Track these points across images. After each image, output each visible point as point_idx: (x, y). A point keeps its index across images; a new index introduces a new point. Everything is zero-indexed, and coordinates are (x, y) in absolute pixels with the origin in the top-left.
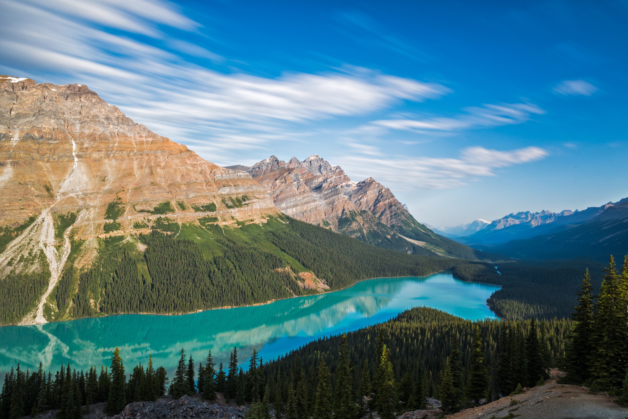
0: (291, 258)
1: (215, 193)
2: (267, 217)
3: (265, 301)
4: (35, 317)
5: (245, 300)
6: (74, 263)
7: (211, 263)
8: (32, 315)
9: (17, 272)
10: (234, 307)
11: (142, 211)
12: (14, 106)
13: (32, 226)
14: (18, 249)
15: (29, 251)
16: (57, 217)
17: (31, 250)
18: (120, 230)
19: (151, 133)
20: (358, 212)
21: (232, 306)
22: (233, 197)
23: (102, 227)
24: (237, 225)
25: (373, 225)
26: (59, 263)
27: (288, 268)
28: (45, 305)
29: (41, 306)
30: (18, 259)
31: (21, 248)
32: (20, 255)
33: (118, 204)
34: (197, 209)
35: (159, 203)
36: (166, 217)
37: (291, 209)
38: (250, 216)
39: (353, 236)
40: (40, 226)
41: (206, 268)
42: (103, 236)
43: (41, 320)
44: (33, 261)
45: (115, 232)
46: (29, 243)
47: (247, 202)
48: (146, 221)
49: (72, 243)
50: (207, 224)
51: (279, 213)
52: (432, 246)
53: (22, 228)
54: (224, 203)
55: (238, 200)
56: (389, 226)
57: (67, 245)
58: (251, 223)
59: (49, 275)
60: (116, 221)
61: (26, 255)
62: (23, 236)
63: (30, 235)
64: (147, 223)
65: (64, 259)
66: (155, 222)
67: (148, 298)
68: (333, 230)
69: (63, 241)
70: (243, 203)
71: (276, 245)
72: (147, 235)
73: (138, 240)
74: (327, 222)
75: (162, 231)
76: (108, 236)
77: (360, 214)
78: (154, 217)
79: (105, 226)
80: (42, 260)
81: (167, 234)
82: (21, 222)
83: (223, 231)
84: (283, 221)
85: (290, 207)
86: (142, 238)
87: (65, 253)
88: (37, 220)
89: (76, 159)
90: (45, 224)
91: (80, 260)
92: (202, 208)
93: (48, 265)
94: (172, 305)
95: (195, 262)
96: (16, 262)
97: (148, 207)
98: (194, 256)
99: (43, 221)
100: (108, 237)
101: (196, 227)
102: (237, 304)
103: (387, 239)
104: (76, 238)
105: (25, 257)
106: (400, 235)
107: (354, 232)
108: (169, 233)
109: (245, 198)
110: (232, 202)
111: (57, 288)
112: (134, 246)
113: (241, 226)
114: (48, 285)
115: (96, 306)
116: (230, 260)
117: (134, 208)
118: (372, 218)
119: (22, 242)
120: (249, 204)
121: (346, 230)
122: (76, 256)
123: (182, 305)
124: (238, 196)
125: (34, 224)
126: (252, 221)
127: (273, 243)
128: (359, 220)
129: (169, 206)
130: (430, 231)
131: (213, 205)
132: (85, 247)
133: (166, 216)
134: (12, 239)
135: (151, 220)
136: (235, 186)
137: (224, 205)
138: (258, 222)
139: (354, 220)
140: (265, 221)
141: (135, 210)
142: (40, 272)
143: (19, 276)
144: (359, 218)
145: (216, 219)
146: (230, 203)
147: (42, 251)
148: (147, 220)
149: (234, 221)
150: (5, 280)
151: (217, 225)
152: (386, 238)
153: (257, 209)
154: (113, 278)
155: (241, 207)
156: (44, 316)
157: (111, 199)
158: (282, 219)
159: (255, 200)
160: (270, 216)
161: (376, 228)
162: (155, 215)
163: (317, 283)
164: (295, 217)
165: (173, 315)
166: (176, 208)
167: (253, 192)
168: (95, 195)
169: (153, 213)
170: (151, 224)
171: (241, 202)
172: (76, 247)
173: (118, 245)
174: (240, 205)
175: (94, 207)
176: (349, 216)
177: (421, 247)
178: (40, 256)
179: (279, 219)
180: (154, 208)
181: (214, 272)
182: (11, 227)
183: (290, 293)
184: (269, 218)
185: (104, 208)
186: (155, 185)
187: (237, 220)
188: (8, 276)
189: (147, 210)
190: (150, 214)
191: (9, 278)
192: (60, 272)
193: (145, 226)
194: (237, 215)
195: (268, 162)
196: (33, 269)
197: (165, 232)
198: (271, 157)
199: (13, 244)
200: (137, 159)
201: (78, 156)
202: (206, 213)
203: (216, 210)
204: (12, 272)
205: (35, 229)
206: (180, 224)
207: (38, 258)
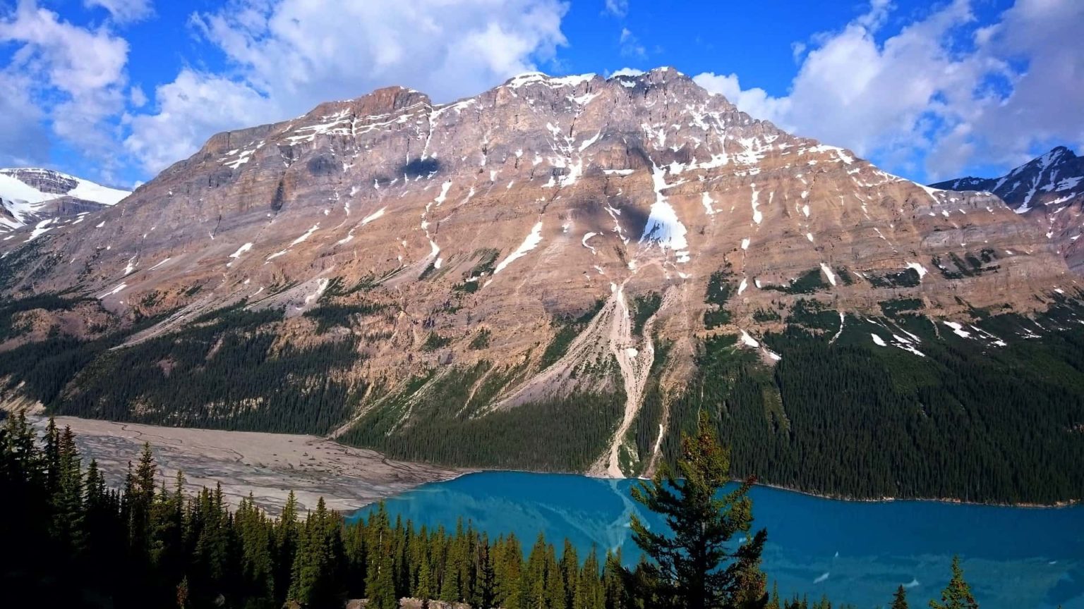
1: (915, 247)
2: (1050, 297)
3: (1050, 500)
4: (607, 466)
5: (995, 490)
6: (659, 380)
7: (911, 399)
8: (603, 463)
9: (583, 388)
10: (969, 503)
11: (768, 288)
12: (576, 122)
13: (599, 315)
14: (583, 352)
15: (596, 356)
16: (633, 299)
17: (600, 354)
18: (730, 323)
19: (783, 135)
21: (963, 500)
22: (958, 254)
23: (702, 317)
24: (969, 315)
26: (638, 379)
28: (621, 447)
29: (615, 448)
30: (584, 368)
31: (587, 351)
32: (585, 362)
33: (727, 275)
34: (876, 282)
35: (798, 270)
36: (813, 300)
38: (1002, 295)
40: (611, 315)
41: (901, 409)
42: (703, 334)
43: (616, 472)
44: (603, 372)
45: (723, 327)
46: (597, 344)
47: (994, 264)
48: (775, 308)
49: (656, 344)
50: (899, 313)
53: (587, 318)
54: (938, 267)
55: (971, 260)
57: (650, 348)
58: (1005, 311)
59: (625, 398)
60: (724, 307)
61: (593, 362)
62: (588, 331)
63: (598, 330)
64: (778, 312)
65: (646, 371)
66: (793, 309)
67: (785, 459)
69: (643, 340)
70: (985, 266)
71: (1075, 366)
72: (778, 334)
73: (763, 344)
75: (806, 326)
76: (711, 333)
78: (790, 300)
79: (706, 316)
80: (614, 372)
81: (816, 335)
82: (586, 308)
83: (937, 329)
86: (770, 340)
87: (646, 361)
88: (607, 305)
89: (660, 197)
90: (617, 311)
91: (669, 375)
92: (886, 280)
93: (623, 381)
94: (830, 479)
95: (876, 394)
96: (580, 373)
97: (780, 280)
98: (874, 382)
99: (615, 306)
100: (711, 335)
101: (875, 319)
102: (975, 497)
104: (661, 336)
105: (592, 366)
108: (820, 331)
109: (988, 255)
110: (957, 264)
111: (636, 422)
112: (757, 354)
113: (979, 319)
114: (624, 415)
116: (956, 397)
117: (754, 283)
119: (588, 341)
120: (999, 267)
122: (662, 368)
123: (850, 482)
124: (970, 250)
125: (602, 311)
126: (1007, 306)
127: (1068, 361)
129: (820, 276)
131: (913, 271)
132: (676, 352)
133: (813, 297)
134: (576, 335)
135: (784, 305)
136: (964, 228)
137: (937, 272)
138: (1024, 310)
140: (1044, 308)
141: (757, 286)
142: (613, 392)
143: (586, 394)
145: (918, 303)
146: (953, 268)
147: (614, 357)
148: (777, 306)
149: (961, 308)
150: (568, 401)
151: (922, 317)
153: (1022, 278)
154: (722, 414)
155: (980, 275)
156: (620, 466)
157: (713, 267)
159: (1014, 259)
160: (1057, 297)
162: (794, 296)
165: (833, 499)
166: (833, 281)
167: (1010, 241)
168: (689, 259)
169: (788, 291)
170: (784, 313)
171: (979, 264)
172: (661, 354)
173: (725, 352)
174: (978, 271)
175: (688, 281)
178: (612, 365)
180: (790, 282)
181: (919, 419)
182: (573, 317)
184: (1053, 301)
185: (703, 283)
186: (792, 236)
187: (969, 305)
188: (572, 395)
189: (777, 286)
190: (784, 293)
191: (574, 399)
192: (639, 393)
193: (775, 317)
194: (970, 293)
195: (1046, 163)
196: (603, 385)
197: (812, 330)
198: (1054, 151)
199: (576, 344)
200: (757, 189)
201: (663, 192)
202: (895, 290)
203: (918, 283)
204: (576, 388)
205: (605, 320)
206: (842, 313)
207: (610, 369)
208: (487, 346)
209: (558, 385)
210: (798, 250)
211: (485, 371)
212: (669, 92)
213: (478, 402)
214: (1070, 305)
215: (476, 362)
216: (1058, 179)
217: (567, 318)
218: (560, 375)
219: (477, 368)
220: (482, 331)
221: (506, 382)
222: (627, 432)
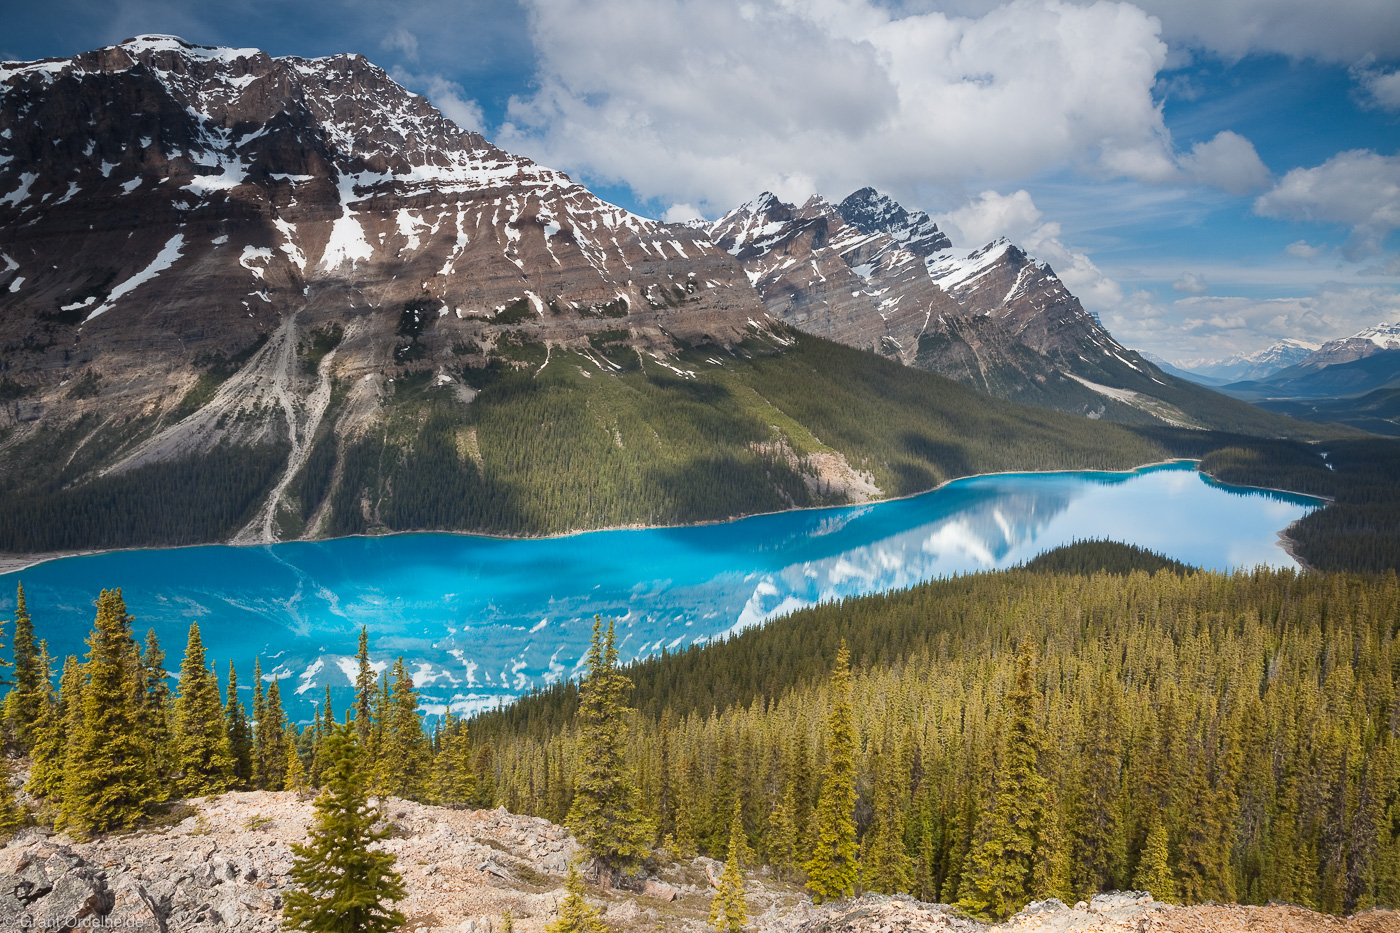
0: (792, 420)
1: (625, 275)
2: (744, 329)
3: (724, 515)
4: (259, 530)
6: (334, 426)
7: (607, 429)
8: (254, 526)
9: (233, 440)
11: (471, 318)
13: (262, 352)
14: (236, 397)
15: (254, 400)
16: (307, 331)
17: (259, 398)
18: (425, 357)
20: (966, 320)
21: (647, 524)
22: (666, 284)
23: (391, 351)
24: (672, 345)
25: (1003, 351)
26: (306, 426)
27: (781, 444)
28: (279, 505)
29: (270, 507)
30: (236, 415)
31: (241, 395)
32: (238, 409)
33: (426, 302)
34: (586, 312)
35: (506, 300)
36: (518, 331)
37: (805, 315)
38: (703, 327)
39: (954, 376)
40: (276, 351)
42: (392, 371)
43: (269, 537)
44: (261, 419)
45: (416, 362)
46: (256, 385)
47: (696, 295)
48: (477, 340)
49: (334, 383)
50: (606, 344)
51: (772, 320)
52: (1152, 401)
53: (245, 355)
54: (646, 297)
55: (678, 291)
56: (1045, 353)
57: (324, 389)
58: (705, 343)
59: (289, 448)
60: (418, 339)
61: (249, 407)
62: (246, 370)
63: (259, 369)
64: (481, 344)
65: (317, 417)
66: (497, 340)
68: (906, 363)
69: (317, 380)
70: (690, 297)
72: (478, 368)
73: (461, 379)
74: (891, 343)
75: (509, 359)
76: (402, 370)
77: (970, 324)
78: (494, 331)
79: (396, 350)
80: (276, 418)
81: (520, 367)
82: (245, 343)
83: (641, 360)
84: (783, 339)
86: (469, 377)
87: (320, 404)
88: (272, 338)
89: (347, 211)
90: (284, 345)
91: (347, 418)
92: (595, 310)
93: (286, 429)
96: (230, 422)
97: (482, 310)
99: (283, 341)
100: (402, 372)
101: (582, 352)
102: (658, 519)
103: (1038, 384)
104: (341, 374)
105: (248, 412)
106: (1070, 376)
107: (953, 366)
108: (525, 364)
109: (692, 286)
110: (663, 295)
111: (301, 475)
112: (451, 391)
113: (681, 348)
114: (286, 468)
115: (372, 514)
117: (456, 312)
118: (1002, 332)
119: (244, 384)
120: (702, 298)
121: (935, 362)
122: (338, 411)
124: (677, 281)
125: (266, 347)
126: (706, 336)
128: (967, 339)
129: (527, 305)
130: (1151, 365)
131: (622, 301)
133: (519, 327)
134: (228, 376)
135: (488, 337)
136: (671, 259)
137: (645, 303)
138: (722, 340)
139: (957, 338)
140: (738, 339)
141: (458, 317)
142: (273, 442)
143: (236, 446)
144: (967, 335)
145: (625, 335)
146: (660, 298)
148: (479, 337)
149: (666, 338)
150: (211, 456)
151: (628, 348)
152: (1033, 380)
155: (683, 306)
157: (408, 293)
158: (778, 334)
160: (751, 329)
161: (1009, 358)
162: (498, 327)
164: (813, 332)
166: (541, 311)
168: (380, 284)
169: (493, 322)
170: (488, 346)
171: (683, 296)
172: (340, 393)
173: (418, 390)
174: (681, 303)
176: (944, 329)
177: (1122, 404)
178: (274, 410)
179: (771, 335)
180: (496, 312)
181: (613, 448)
182: (225, 354)
183: (783, 501)
184: (747, 333)
185: (395, 313)
186: (498, 262)
187: (674, 336)
188: (218, 449)
189: (480, 315)
190: (487, 324)
191: (219, 454)
192: (308, 442)
193: (477, 350)
195: (756, 206)
196: (261, 435)
197: (517, 365)
198: (763, 194)
199: (229, 386)
200: (464, 208)
201: (352, 206)
202: (604, 321)
203: (626, 314)
204: (224, 440)
205: (268, 357)
206: (548, 344)
207: (271, 415)
208: (96, 393)
209: (199, 438)
210: (503, 277)
211: (95, 427)
213: (79, 468)
215: (77, 416)
216: (764, 224)
217: (218, 355)
218: (202, 426)
219: (81, 423)
220: (89, 373)
221: (124, 439)
222: (287, 488)
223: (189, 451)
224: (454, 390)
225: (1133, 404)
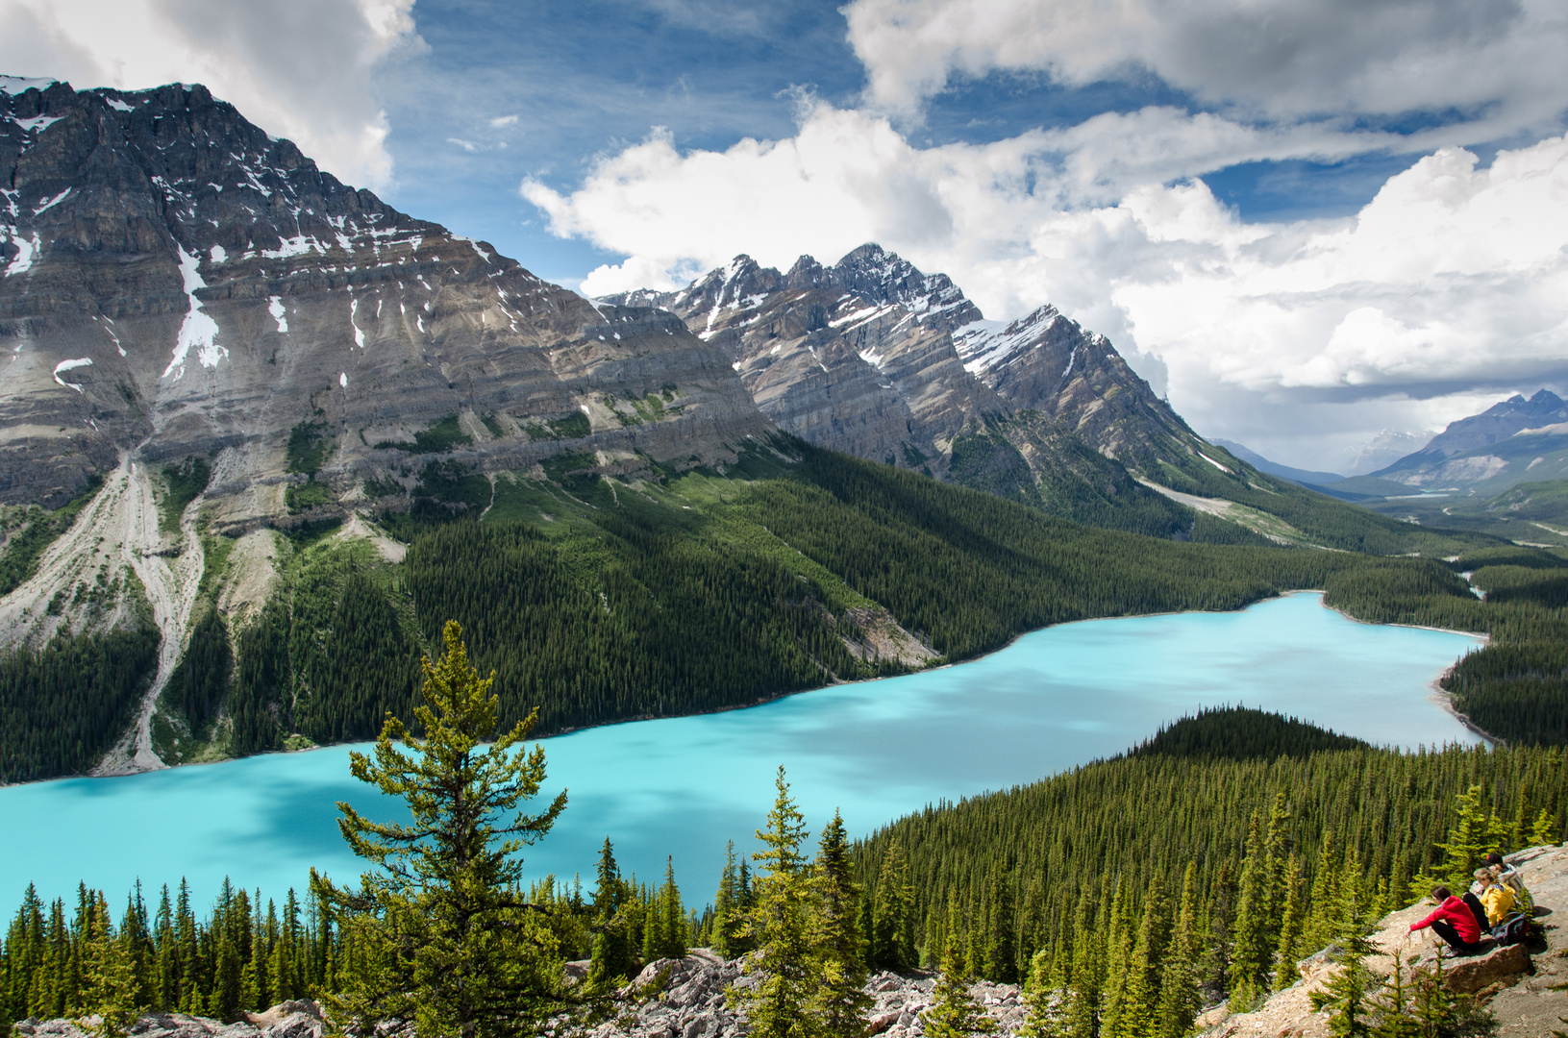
0: (819, 566)
2: (739, 445)
4: (132, 753)
6: (216, 603)
8: (125, 749)
9: (76, 630)
11: (384, 446)
12: (21, 162)
13: (97, 501)
14: (69, 567)
15: (97, 571)
16: (160, 472)
17: (104, 568)
18: (327, 502)
20: (1011, 416)
22: (634, 393)
23: (281, 495)
24: (653, 474)
25: (1057, 455)
26: (178, 603)
27: (811, 600)
28: (155, 718)
29: (144, 723)
30: (74, 594)
31: (77, 565)
32: (76, 584)
33: (319, 427)
34: (534, 433)
35: (428, 419)
36: (450, 460)
37: (804, 417)
38: (687, 444)
40: (119, 499)
42: (286, 522)
43: (149, 761)
44: (112, 598)
45: (316, 509)
46: (96, 550)
47: (677, 404)
48: (396, 475)
49: (206, 545)
50: (566, 473)
51: (773, 431)
52: (1251, 512)
54: (611, 408)
55: (651, 400)
57: (195, 550)
58: (693, 466)
60: (316, 476)
61: (92, 583)
62: (78, 530)
63: (96, 528)
64: (401, 481)
65: (191, 589)
66: (423, 475)
69: (181, 538)
70: (667, 407)
72: (401, 513)
73: (381, 531)
74: (915, 451)
75: (443, 500)
76: (299, 520)
77: (1016, 422)
78: (417, 462)
79: (289, 494)
80: (133, 596)
81: (457, 511)
82: (70, 492)
83: (616, 494)
84: (790, 456)
85: (801, 412)
86: (391, 525)
87: (192, 573)
88: (109, 484)
89: (195, 303)
90: (131, 493)
91: (233, 592)
92: (548, 429)
93: (151, 611)
96: (68, 603)
97: (399, 433)
99: (126, 486)
101: (536, 484)
103: (1107, 496)
104: (213, 531)
105: (91, 589)
106: (1145, 483)
108: (463, 507)
109: (670, 392)
111: (178, 675)
112: (372, 547)
115: (285, 720)
116: (642, 580)
117: (362, 437)
119: (79, 548)
120: (683, 407)
122: (219, 581)
125: (101, 495)
126: (694, 458)
127: (762, 524)
129: (458, 426)
131: (581, 415)
132: (241, 554)
133: (451, 456)
134: (53, 539)
135: (410, 471)
137: (611, 414)
138: (715, 463)
141: (366, 444)
142: (135, 630)
143: (83, 641)
144: (1013, 436)
145: (589, 459)
146: (629, 412)
147: (131, 571)
148: (399, 472)
150: (48, 654)
151: (595, 478)
152: (1102, 492)
154: (325, 641)
155: (662, 419)
156: (155, 750)
157: (295, 415)
158: (783, 449)
159: (698, 397)
160: (747, 444)
161: (1070, 466)
162: (423, 456)
163: (902, 642)
164: (819, 442)
166: (475, 433)
167: (693, 375)
168: (254, 404)
169: (413, 450)
170: (411, 483)
171: (660, 406)
172: (217, 560)
173: (325, 548)
174: (660, 414)
175: (256, 439)
177: (1215, 518)
178: (128, 583)
179: (773, 451)
180: (417, 435)
184: (744, 450)
185: (279, 442)
187: (651, 460)
188: (57, 643)
189: (397, 441)
190: (408, 453)
191: (60, 649)
192: (183, 626)
193: (397, 489)
194: (652, 443)
195: (729, 275)
196: (115, 620)
197: (453, 505)
198: (736, 259)
199: (56, 554)
200: (355, 294)
201: (198, 293)
202: (561, 443)
203: (589, 433)
204: (62, 631)
205: (108, 509)
206: (491, 477)
207: (124, 591)
209: (26, 628)
210: (424, 388)
212: (197, 127)
214: (761, 454)
216: (743, 296)
217: (34, 510)
218: (28, 612)
222: (165, 693)
223: (16, 646)
224: (375, 546)
225: (1227, 517)
